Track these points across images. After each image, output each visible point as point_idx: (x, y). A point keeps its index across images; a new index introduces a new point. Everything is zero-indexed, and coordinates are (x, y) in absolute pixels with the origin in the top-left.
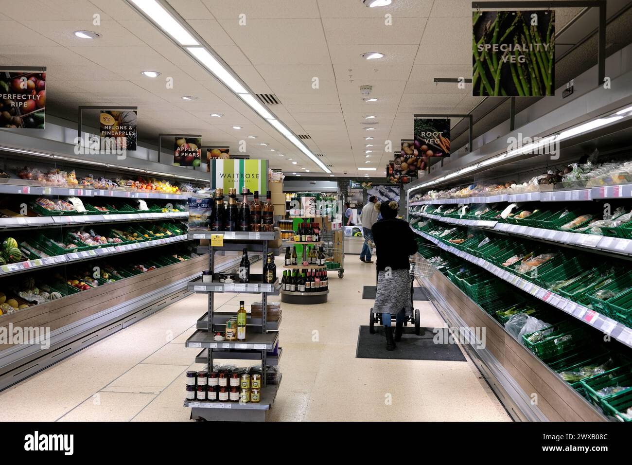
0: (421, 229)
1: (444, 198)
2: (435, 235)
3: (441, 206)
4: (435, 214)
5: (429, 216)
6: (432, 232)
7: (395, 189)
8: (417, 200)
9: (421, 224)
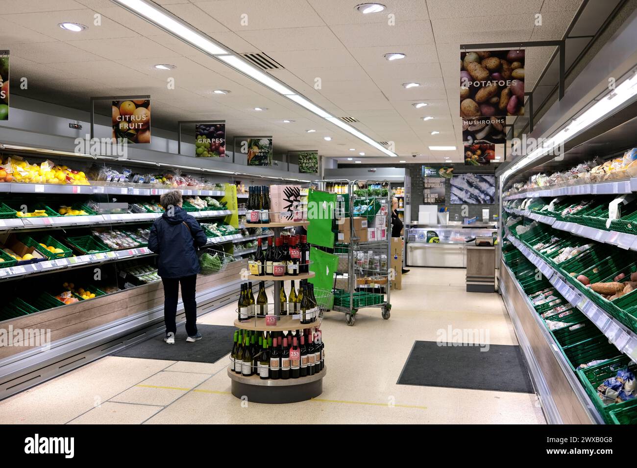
0: (521, 238)
1: (561, 185)
2: (544, 253)
3: (555, 200)
4: (544, 214)
5: (532, 216)
6: (539, 245)
7: (488, 178)
8: (516, 191)
9: (520, 229)
